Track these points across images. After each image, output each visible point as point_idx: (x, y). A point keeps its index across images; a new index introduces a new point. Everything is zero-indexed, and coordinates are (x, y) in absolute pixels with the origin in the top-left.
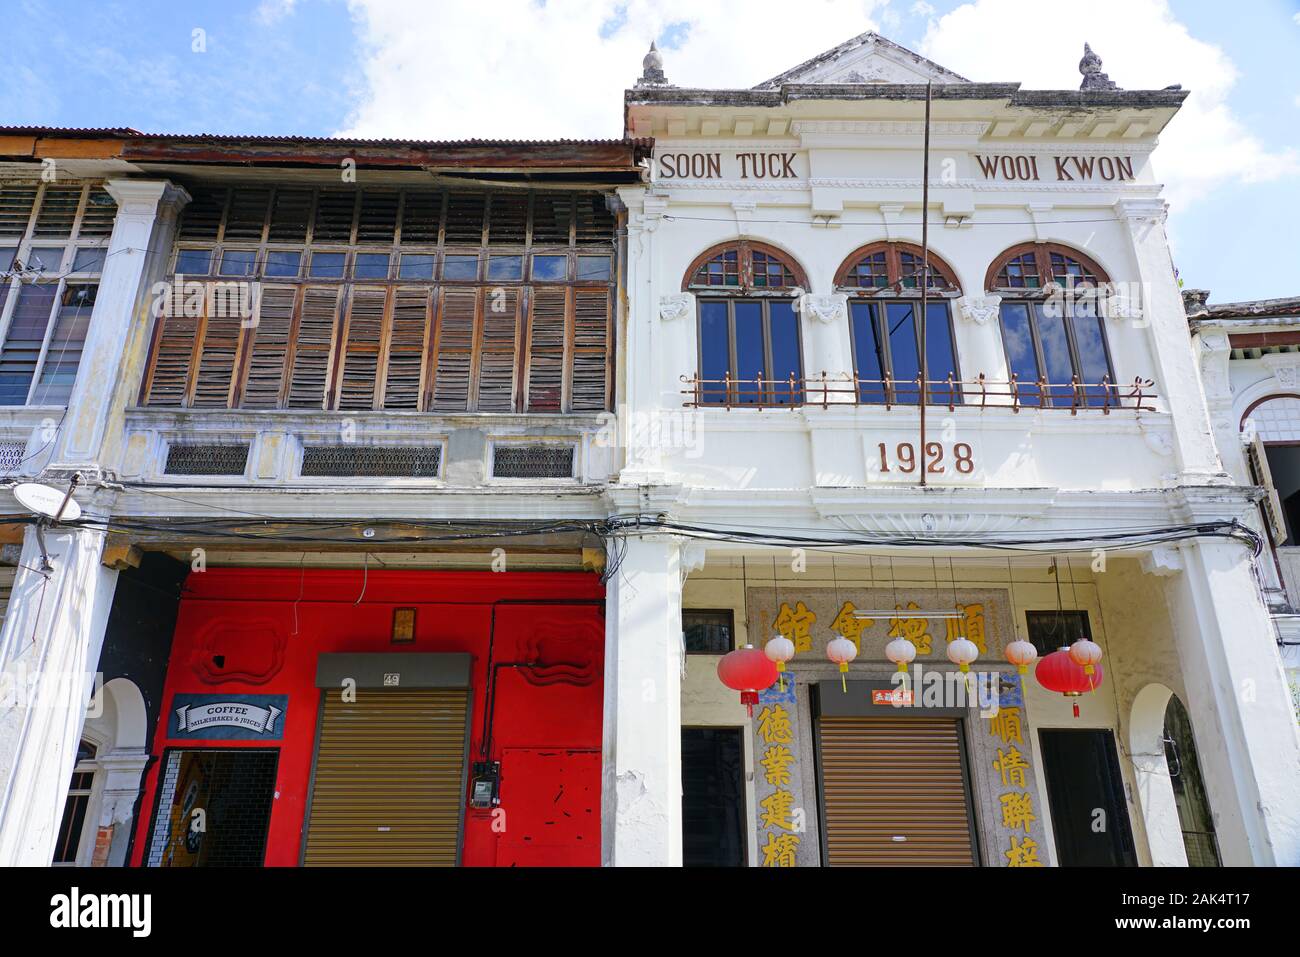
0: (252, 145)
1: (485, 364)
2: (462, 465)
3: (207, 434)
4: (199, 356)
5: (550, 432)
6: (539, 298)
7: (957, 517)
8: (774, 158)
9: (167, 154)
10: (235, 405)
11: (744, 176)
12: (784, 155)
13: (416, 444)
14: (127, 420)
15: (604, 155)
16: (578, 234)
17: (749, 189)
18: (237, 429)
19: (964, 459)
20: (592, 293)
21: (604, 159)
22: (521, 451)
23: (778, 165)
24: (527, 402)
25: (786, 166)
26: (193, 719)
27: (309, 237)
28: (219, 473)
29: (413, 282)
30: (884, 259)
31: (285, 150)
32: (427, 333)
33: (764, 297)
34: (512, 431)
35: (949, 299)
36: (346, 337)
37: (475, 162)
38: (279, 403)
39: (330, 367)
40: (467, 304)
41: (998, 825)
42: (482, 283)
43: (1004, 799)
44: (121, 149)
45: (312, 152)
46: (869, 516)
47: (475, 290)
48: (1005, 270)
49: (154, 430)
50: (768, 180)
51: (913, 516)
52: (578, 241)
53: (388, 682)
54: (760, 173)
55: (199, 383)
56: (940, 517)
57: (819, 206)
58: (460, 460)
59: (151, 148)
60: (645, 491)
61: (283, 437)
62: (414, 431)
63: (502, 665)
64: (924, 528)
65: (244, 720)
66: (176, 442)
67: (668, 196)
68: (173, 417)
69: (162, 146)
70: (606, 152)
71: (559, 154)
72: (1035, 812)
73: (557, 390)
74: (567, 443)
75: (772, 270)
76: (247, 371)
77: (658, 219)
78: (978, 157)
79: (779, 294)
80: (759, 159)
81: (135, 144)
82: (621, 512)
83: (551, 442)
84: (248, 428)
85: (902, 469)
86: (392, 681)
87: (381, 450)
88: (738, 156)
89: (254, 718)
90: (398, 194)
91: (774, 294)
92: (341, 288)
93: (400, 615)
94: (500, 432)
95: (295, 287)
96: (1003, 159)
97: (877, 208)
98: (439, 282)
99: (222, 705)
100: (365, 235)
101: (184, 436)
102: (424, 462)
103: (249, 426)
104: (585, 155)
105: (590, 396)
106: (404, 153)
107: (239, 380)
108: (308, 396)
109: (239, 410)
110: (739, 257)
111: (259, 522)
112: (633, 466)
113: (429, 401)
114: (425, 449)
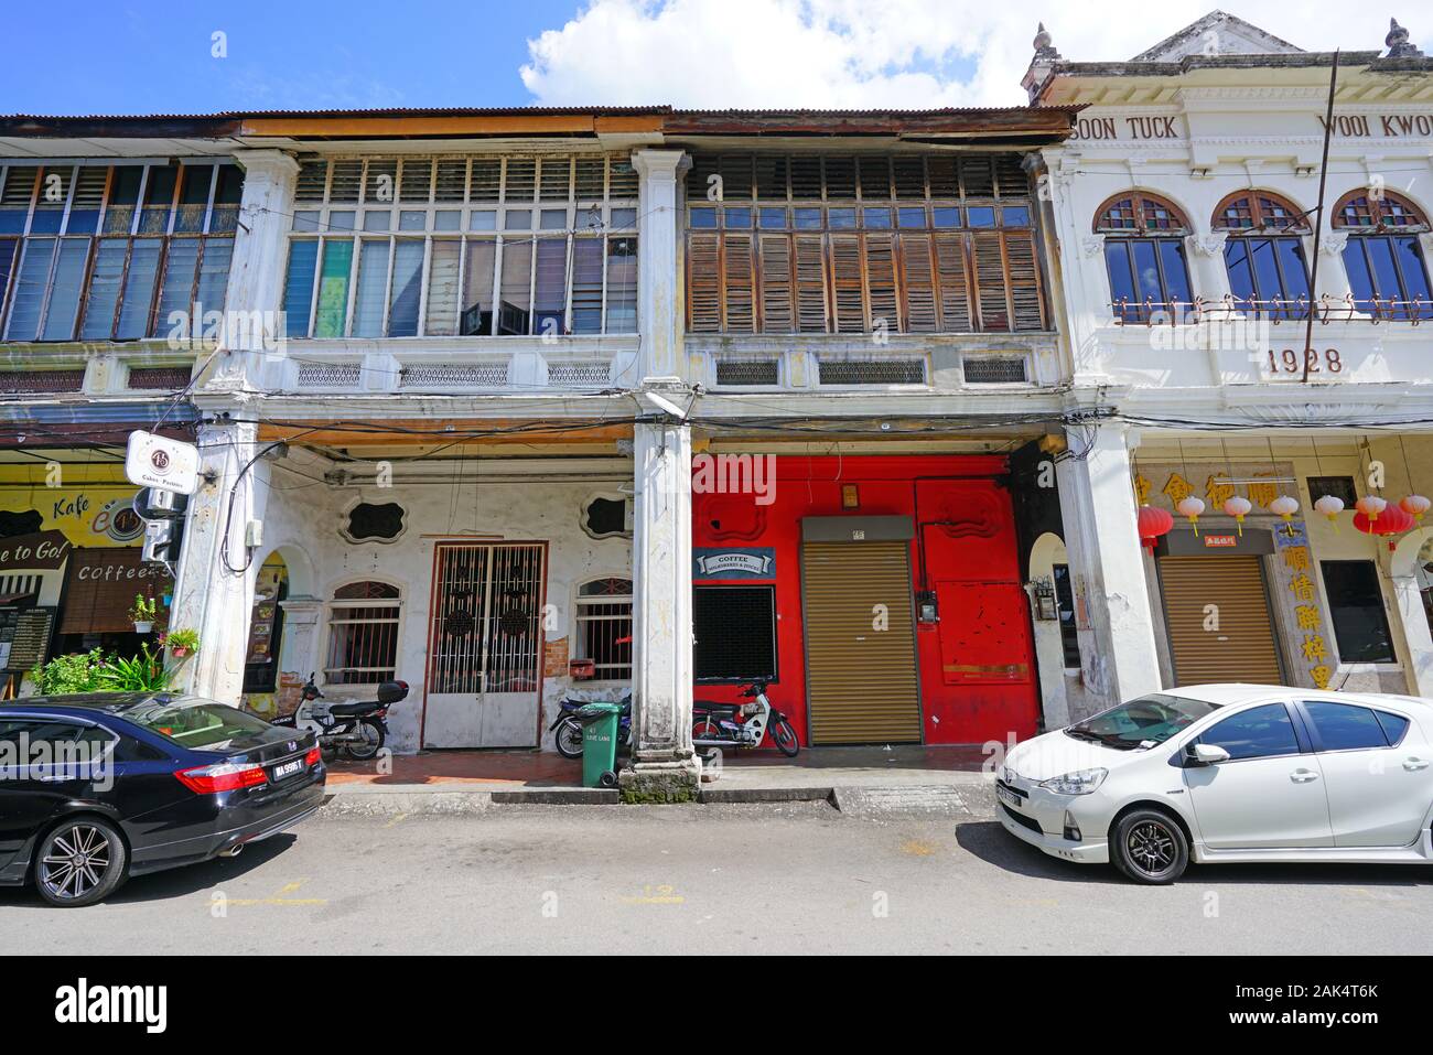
0: (764, 117)
1: (944, 295)
2: (944, 373)
3: (746, 354)
4: (725, 292)
5: (1007, 347)
6: (980, 241)
7: (1331, 406)
8: (1157, 121)
9: (698, 127)
10: (760, 331)
11: (1135, 137)
12: (1165, 119)
13: (904, 359)
14: (685, 344)
15: (1046, 120)
16: (1000, 188)
17: (1140, 147)
18: (768, 349)
19: (1333, 360)
20: (1018, 237)
21: (1046, 123)
22: (984, 362)
23: (1161, 127)
24: (981, 324)
25: (1168, 127)
26: (709, 566)
27: (790, 195)
28: (758, 383)
29: (878, 231)
30: (1247, 205)
31: (790, 121)
32: (895, 271)
33: (1157, 237)
34: (977, 346)
35: (1300, 236)
36: (833, 276)
37: (943, 128)
38: (793, 329)
39: (826, 300)
40: (921, 247)
41: (1295, 628)
42: (932, 231)
43: (1300, 610)
44: (661, 123)
45: (812, 122)
46: (1264, 406)
47: (927, 236)
48: (1344, 212)
49: (707, 351)
50: (1153, 141)
51: (1298, 406)
52: (1001, 195)
53: (856, 537)
54: (1147, 134)
55: (729, 314)
56: (1318, 406)
57: (1200, 161)
58: (942, 369)
59: (685, 122)
60: (1103, 390)
61: (806, 355)
62: (904, 349)
63: (927, 523)
64: (1307, 414)
65: (746, 566)
66: (722, 360)
67: (1080, 155)
68: (720, 341)
69: (693, 120)
70: (1048, 117)
71: (1010, 120)
72: (1320, 619)
73: (1004, 315)
74: (1020, 356)
75: (1160, 215)
76: (763, 305)
77: (1073, 174)
78: (1321, 117)
79: (1168, 234)
80: (1145, 121)
81: (671, 119)
82: (1081, 406)
83: (1007, 355)
84: (777, 349)
85: (1287, 369)
86: (859, 536)
87: (876, 363)
88: (1128, 120)
89: (754, 564)
90: (852, 158)
91: (1165, 234)
92: (822, 237)
93: (846, 489)
94: (968, 348)
95: (786, 237)
96: (1340, 119)
97: (1243, 163)
98: (897, 230)
99: (729, 556)
100: (834, 192)
101: (728, 356)
102: (913, 373)
103: (778, 346)
104: (1030, 120)
105: (1029, 319)
106: (886, 121)
107: (759, 312)
108: (815, 323)
109: (764, 334)
110: (1133, 204)
111: (803, 419)
112: (1082, 372)
113: (907, 325)
114: (910, 363)
